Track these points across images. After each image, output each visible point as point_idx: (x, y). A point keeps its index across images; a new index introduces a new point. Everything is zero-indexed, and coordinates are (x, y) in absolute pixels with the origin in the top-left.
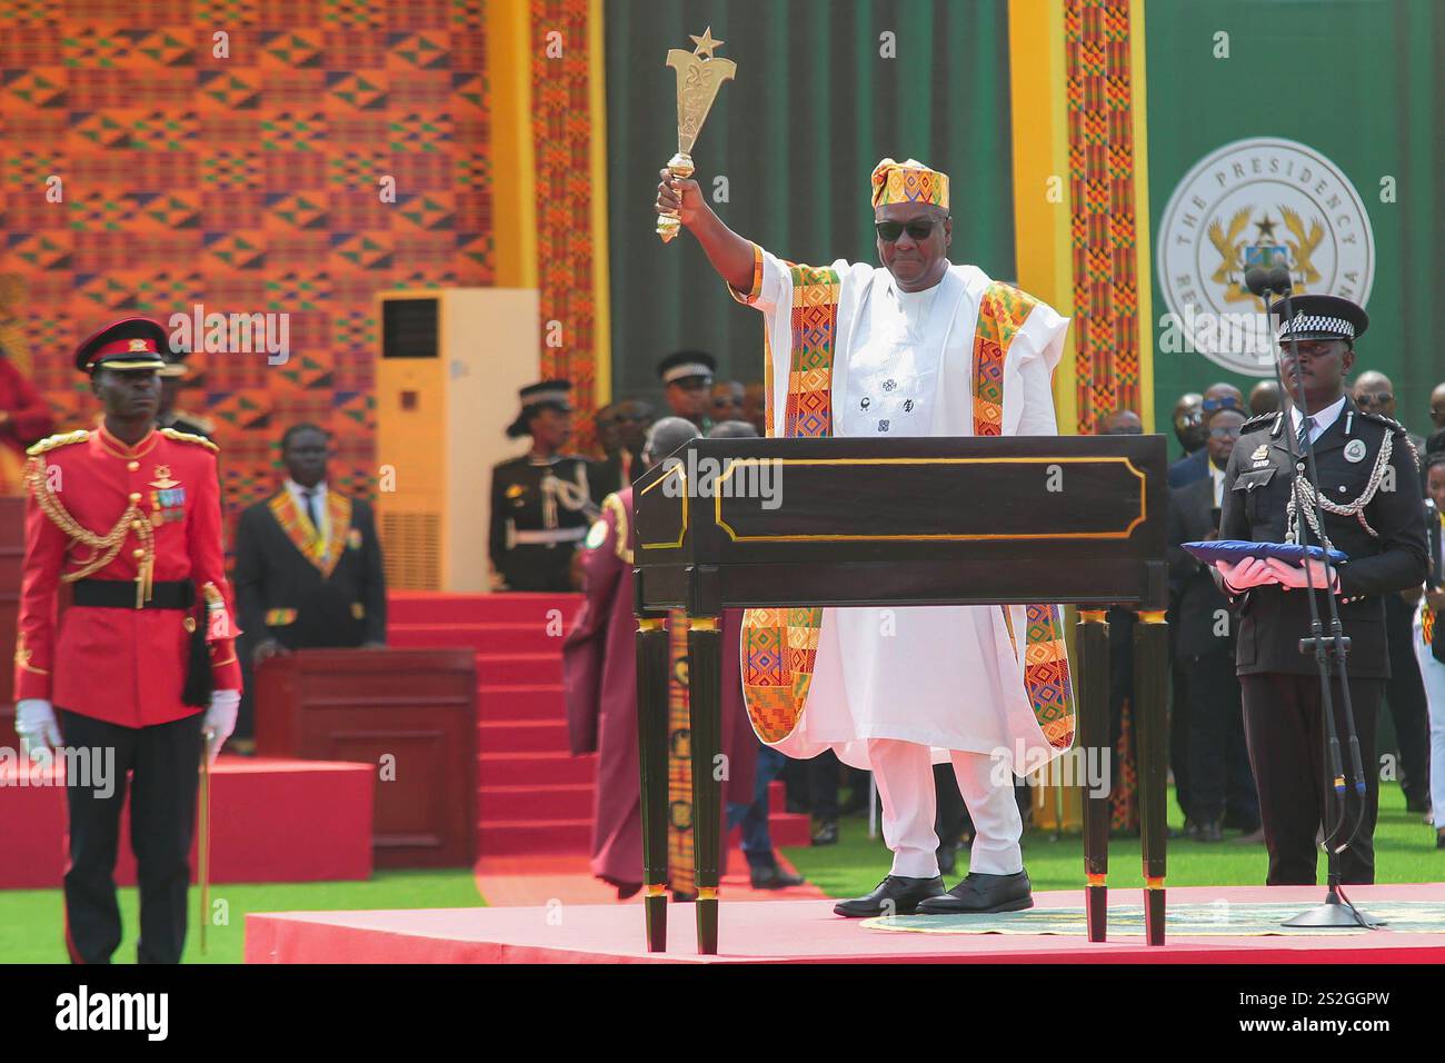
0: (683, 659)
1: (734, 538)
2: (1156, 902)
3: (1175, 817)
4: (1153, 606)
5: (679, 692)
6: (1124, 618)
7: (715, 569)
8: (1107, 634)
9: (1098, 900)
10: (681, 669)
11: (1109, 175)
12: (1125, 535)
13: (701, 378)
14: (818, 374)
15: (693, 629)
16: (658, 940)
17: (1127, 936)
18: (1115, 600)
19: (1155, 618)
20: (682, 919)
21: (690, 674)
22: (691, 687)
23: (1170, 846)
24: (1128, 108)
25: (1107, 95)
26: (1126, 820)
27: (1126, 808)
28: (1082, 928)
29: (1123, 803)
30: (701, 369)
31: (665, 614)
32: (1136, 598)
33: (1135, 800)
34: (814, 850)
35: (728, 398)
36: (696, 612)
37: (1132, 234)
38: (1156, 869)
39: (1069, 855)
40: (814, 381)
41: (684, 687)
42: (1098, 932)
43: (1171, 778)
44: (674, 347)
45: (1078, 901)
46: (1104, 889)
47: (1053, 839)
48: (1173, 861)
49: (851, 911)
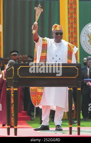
0: (13, 93)
1: (20, 77)
2: (79, 129)
3: (82, 117)
4: (79, 87)
5: (12, 98)
6: (75, 89)
7: (17, 81)
8: (72, 91)
9: (71, 129)
10: (12, 95)
11: (74, 27)
12: (75, 77)
13: (16, 54)
14: (45, 53)
15: (14, 90)
16: (9, 134)
17: (75, 134)
18: (74, 86)
19: (79, 89)
20: (12, 130)
21: (14, 95)
22: (14, 97)
23: (81, 121)
24: (76, 17)
25: (73, 16)
26: (75, 117)
27: (75, 116)
28: (68, 132)
29: (74, 115)
30: (16, 53)
31: (10, 88)
32: (77, 86)
33: (76, 115)
34: (31, 121)
35: (19, 57)
36: (15, 87)
37: (77, 35)
38: (79, 125)
39: (67, 122)
40: (44, 54)
41: (13, 97)
42: (71, 133)
43: (81, 111)
44: (12, 50)
45: (68, 129)
46: (72, 127)
47: (64, 120)
48: (81, 123)
49: (36, 130)
